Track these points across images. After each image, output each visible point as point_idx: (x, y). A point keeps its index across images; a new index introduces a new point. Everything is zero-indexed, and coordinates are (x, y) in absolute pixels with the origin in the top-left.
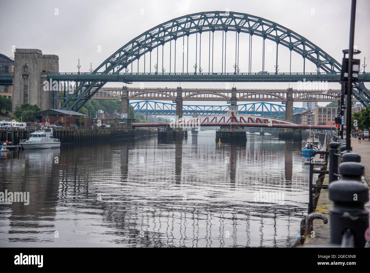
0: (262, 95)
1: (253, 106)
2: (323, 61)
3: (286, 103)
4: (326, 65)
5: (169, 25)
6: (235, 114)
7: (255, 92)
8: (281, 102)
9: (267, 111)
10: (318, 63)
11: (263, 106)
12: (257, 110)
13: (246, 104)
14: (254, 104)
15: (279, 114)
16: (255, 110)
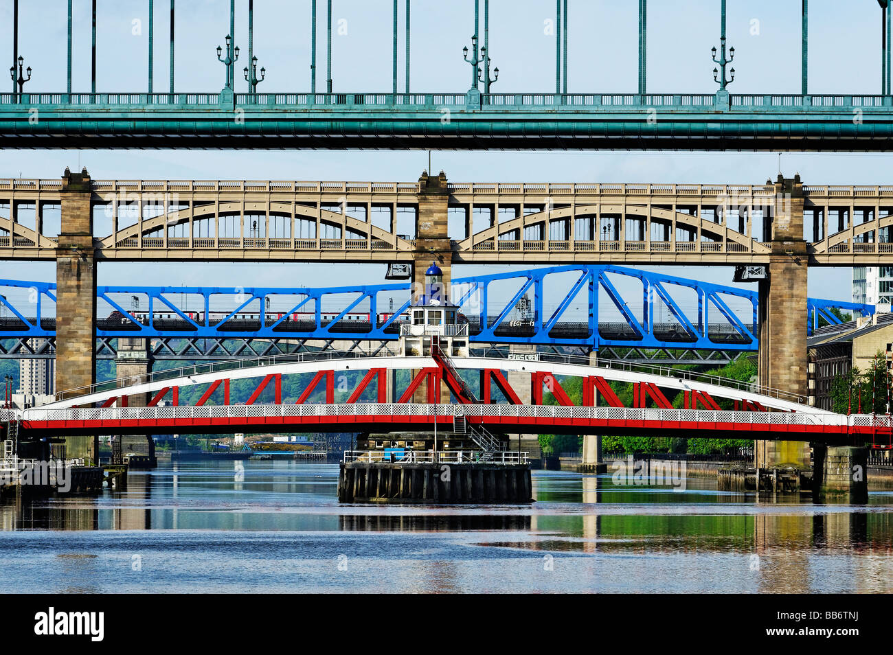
0: (612, 221)
3: (762, 276)
6: (449, 351)
7: (568, 205)
8: (733, 269)
9: (619, 319)
11: (592, 288)
12: (558, 312)
13: (486, 280)
14: (536, 279)
15: (698, 345)
16: (546, 317)
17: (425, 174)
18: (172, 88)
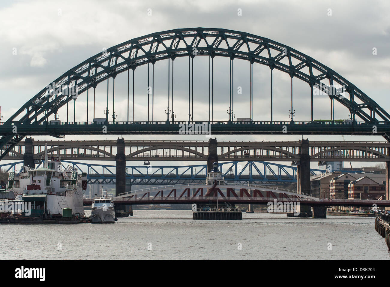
1: (234, 168)
2: (359, 105)
3: (299, 164)
4: (363, 109)
5: (126, 47)
10: (354, 108)
11: (250, 166)
12: (241, 173)
16: (238, 174)
17: (211, 139)
18: (153, 120)
